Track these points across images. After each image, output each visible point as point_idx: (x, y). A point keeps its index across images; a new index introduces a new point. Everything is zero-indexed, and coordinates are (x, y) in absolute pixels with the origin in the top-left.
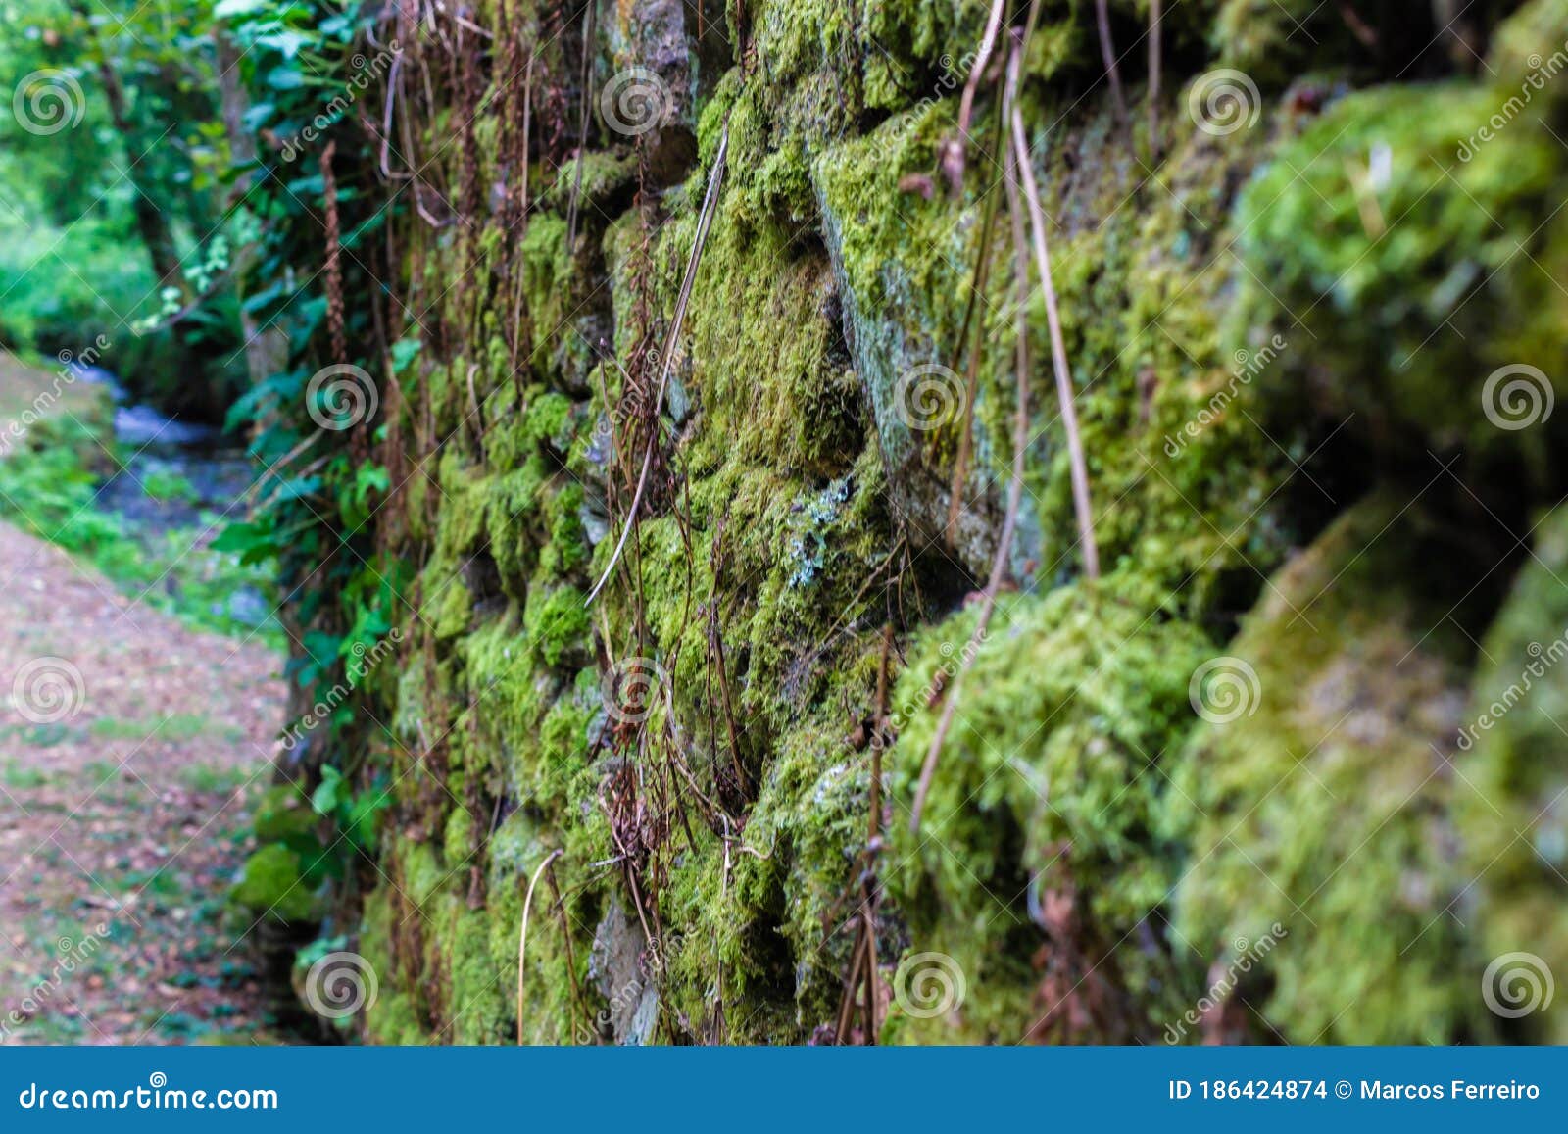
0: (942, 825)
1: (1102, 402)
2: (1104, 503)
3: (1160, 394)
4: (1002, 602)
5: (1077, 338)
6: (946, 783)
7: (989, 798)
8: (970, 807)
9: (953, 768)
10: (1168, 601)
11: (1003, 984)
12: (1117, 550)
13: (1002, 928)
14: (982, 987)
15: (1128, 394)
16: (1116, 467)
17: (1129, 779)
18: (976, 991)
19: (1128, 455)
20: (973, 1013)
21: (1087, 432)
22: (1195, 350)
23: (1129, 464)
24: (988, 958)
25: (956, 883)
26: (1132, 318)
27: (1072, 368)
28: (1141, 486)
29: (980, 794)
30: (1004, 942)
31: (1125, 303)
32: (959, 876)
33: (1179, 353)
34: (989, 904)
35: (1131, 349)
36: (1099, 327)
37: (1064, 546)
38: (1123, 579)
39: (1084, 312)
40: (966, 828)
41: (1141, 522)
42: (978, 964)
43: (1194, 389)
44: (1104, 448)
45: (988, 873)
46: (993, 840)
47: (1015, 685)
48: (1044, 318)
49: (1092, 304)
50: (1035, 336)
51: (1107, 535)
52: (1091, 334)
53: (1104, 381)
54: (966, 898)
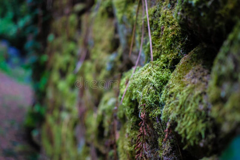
0: (126, 103)
1: (156, 33)
2: (155, 50)
3: (165, 30)
4: (138, 67)
5: (152, 22)
6: (127, 97)
7: (133, 98)
8: (130, 101)
9: (128, 94)
10: (164, 65)
11: (135, 130)
12: (157, 57)
13: (135, 121)
14: (131, 131)
15: (160, 31)
16: (157, 44)
17: (156, 94)
18: (130, 131)
19: (159, 41)
20: (130, 135)
21: (152, 38)
22: (170, 22)
23: (159, 43)
24: (132, 126)
25: (128, 113)
26: (161, 18)
27: (151, 28)
28: (161, 46)
29: (132, 98)
30: (135, 123)
31: (160, 16)
32: (128, 112)
33: (168, 23)
34: (133, 117)
35: (160, 23)
36: (155, 20)
37: (149, 58)
38: (157, 62)
39: (153, 18)
40: (130, 104)
41: (161, 53)
42: (131, 127)
43: (170, 29)
44: (155, 40)
45: (133, 112)
46: (134, 106)
47: (138, 79)
48: (147, 19)
49: (154, 16)
50: (145, 23)
51: (155, 55)
52: (154, 21)
53: (156, 29)
54: (129, 116)
